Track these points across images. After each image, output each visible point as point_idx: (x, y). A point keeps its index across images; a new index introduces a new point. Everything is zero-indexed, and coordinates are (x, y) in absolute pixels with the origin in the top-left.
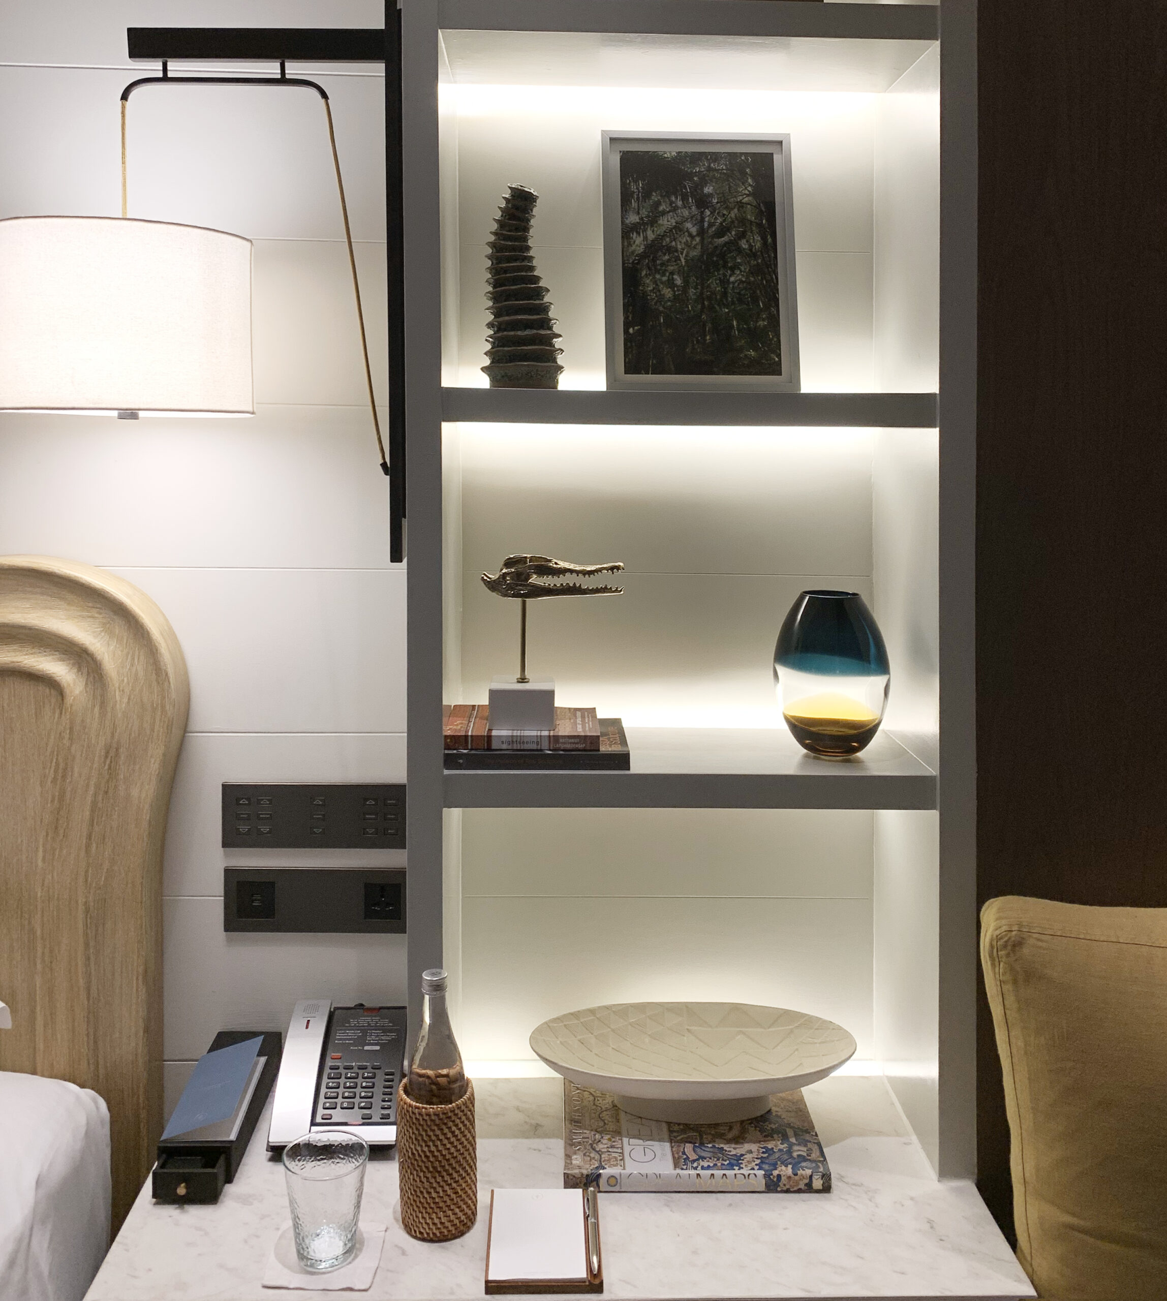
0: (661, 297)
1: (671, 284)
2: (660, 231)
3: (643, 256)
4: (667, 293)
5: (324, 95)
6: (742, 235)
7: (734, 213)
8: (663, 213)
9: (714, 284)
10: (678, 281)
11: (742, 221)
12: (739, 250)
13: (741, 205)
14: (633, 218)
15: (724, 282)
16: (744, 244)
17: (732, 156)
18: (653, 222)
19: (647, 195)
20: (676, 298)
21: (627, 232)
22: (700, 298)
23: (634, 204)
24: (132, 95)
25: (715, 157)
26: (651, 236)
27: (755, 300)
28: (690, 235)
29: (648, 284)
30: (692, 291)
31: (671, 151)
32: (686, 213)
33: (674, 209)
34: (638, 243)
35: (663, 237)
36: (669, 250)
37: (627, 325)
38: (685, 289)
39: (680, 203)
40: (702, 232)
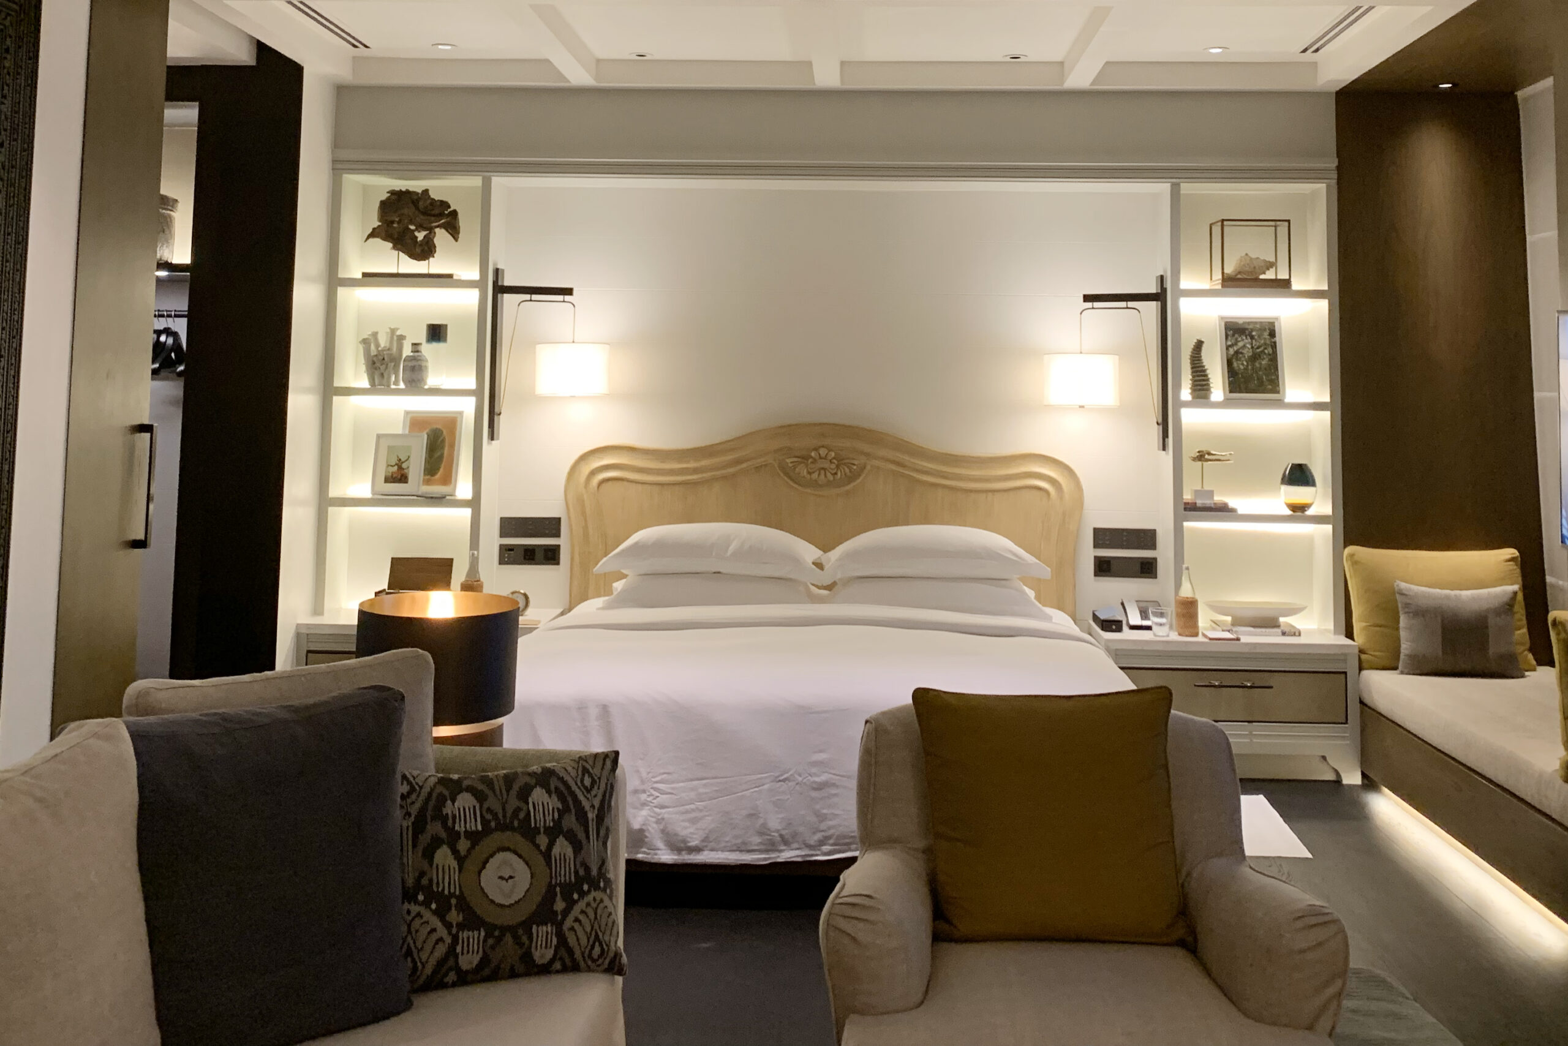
0: (1240, 368)
1: (1243, 364)
2: (1238, 347)
3: (1233, 355)
4: (1242, 367)
5: (1139, 312)
6: (1266, 349)
7: (1262, 342)
8: (1239, 341)
9: (1257, 365)
10: (1245, 363)
11: (1265, 344)
12: (1265, 354)
13: (1265, 339)
14: (1229, 343)
15: (1260, 364)
16: (1266, 351)
17: (1261, 322)
18: (1236, 344)
19: (1233, 335)
20: (1244, 369)
21: (1228, 348)
22: (1253, 369)
23: (1229, 338)
24: (1083, 313)
25: (1256, 323)
26: (1235, 348)
27: (1270, 370)
28: (1249, 348)
29: (1235, 364)
30: (1250, 367)
31: (1241, 322)
32: (1247, 341)
33: (1243, 340)
34: (1231, 351)
35: (1239, 349)
36: (1242, 353)
37: (1229, 378)
38: (1247, 366)
39: (1244, 338)
40: (1252, 347)
